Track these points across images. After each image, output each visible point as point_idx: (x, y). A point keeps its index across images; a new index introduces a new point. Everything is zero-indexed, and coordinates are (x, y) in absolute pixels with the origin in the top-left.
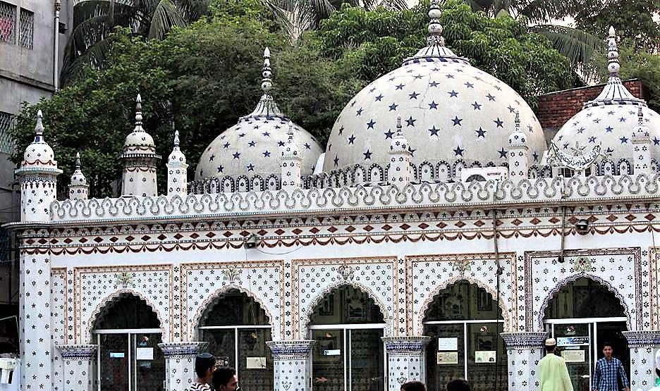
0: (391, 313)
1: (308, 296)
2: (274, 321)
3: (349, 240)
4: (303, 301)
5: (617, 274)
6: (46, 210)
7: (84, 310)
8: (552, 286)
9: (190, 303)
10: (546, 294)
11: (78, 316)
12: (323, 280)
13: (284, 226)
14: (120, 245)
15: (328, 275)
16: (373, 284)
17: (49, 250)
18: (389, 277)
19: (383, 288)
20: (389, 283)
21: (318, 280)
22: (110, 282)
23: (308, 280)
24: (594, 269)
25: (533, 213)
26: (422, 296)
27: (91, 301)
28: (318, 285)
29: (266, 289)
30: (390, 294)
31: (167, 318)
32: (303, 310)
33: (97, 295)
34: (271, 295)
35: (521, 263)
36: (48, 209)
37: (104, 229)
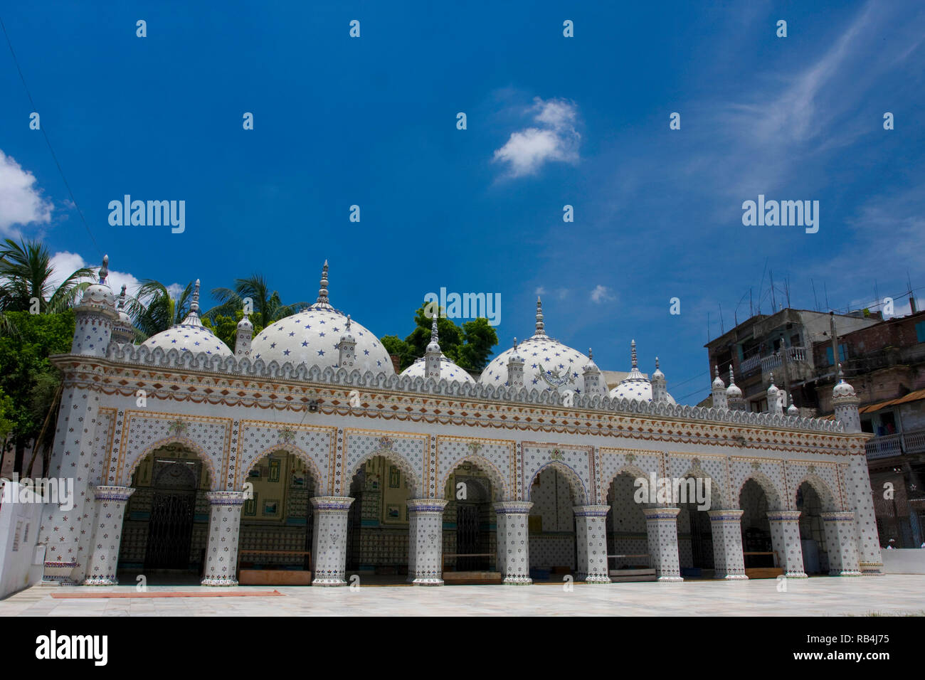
0: (421, 480)
1: (354, 460)
2: (323, 478)
3: (393, 417)
4: (349, 464)
5: (578, 464)
6: (103, 349)
7: (130, 452)
8: (537, 468)
9: (244, 456)
10: (533, 474)
11: (122, 458)
12: (367, 448)
13: (341, 398)
14: (181, 394)
15: (372, 444)
16: (408, 454)
17: (101, 390)
18: (420, 451)
19: (416, 459)
20: (421, 456)
21: (363, 447)
22: (163, 428)
23: (354, 447)
24: (564, 459)
25: (529, 413)
26: (445, 468)
27: (139, 444)
28: (363, 452)
29: (317, 450)
30: (421, 464)
31: (220, 468)
32: (349, 472)
33: (146, 440)
34: (322, 455)
35: (519, 450)
36: (106, 349)
37: (167, 377)
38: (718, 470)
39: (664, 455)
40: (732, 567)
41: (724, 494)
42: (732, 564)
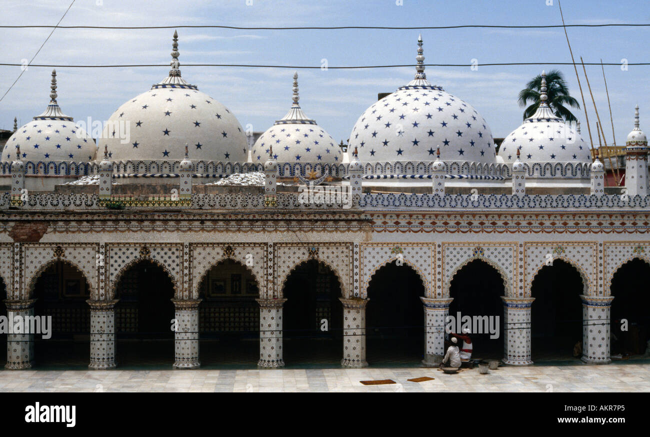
3: (152, 230)
10: (287, 271)
16: (166, 261)
18: (176, 258)
20: (177, 262)
38: (507, 257)
39: (437, 246)
40: (512, 354)
41: (512, 282)
42: (512, 351)
